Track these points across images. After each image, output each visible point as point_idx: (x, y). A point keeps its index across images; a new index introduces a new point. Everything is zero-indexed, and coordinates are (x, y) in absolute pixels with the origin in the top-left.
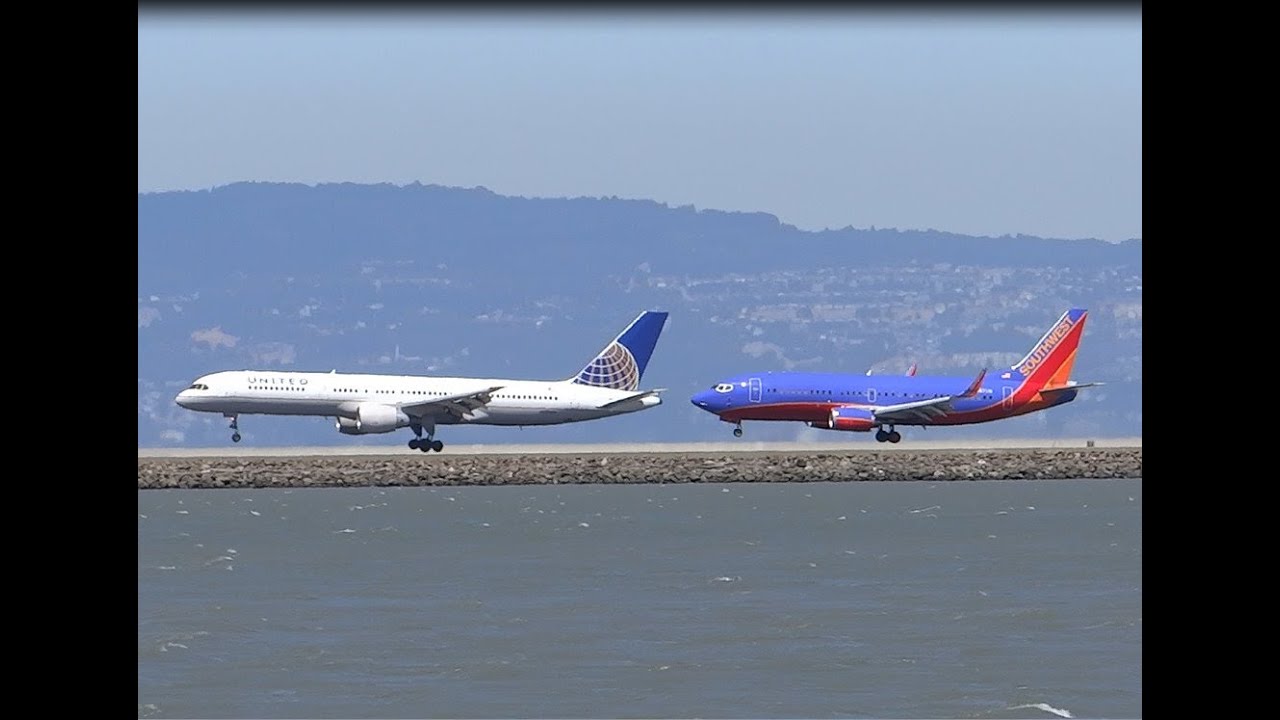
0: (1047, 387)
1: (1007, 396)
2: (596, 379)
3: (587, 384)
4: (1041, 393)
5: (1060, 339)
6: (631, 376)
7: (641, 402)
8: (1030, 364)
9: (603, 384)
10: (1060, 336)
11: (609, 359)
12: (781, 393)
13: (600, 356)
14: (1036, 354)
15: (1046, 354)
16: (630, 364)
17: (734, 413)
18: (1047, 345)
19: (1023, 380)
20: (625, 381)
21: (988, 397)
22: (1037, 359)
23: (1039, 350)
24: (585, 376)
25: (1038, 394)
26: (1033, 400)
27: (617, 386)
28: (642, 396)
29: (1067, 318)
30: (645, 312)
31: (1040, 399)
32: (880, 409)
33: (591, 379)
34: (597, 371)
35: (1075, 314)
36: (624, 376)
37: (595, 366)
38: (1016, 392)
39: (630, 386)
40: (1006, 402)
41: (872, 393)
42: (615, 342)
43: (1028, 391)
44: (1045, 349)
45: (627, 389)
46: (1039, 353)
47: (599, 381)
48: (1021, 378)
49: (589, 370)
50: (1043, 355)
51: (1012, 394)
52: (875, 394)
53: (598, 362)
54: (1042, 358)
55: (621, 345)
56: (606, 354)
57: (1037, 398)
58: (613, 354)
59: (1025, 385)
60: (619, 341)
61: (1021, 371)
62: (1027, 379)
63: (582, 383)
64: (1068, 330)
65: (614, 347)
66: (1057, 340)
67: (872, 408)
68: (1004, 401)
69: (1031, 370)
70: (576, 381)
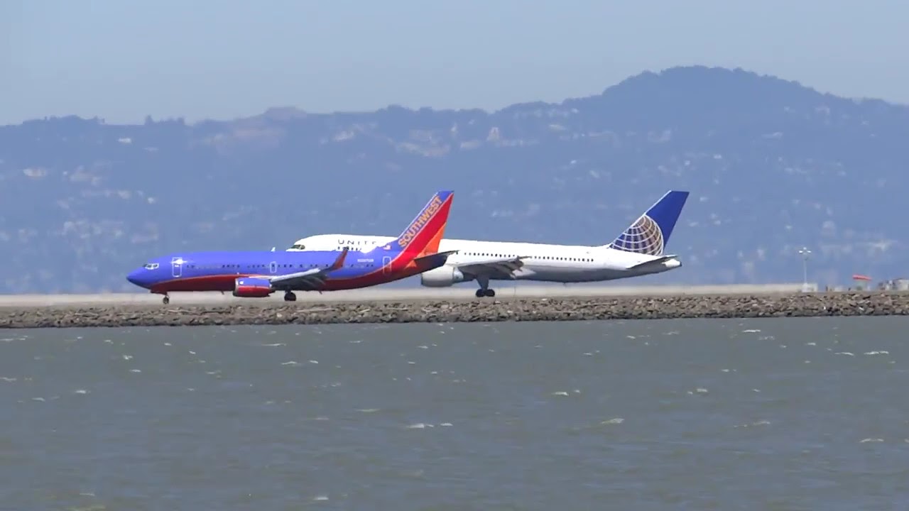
0: (420, 255)
1: (386, 264)
2: (628, 246)
3: (620, 249)
4: (415, 260)
5: (431, 216)
6: (658, 243)
7: (664, 265)
8: (407, 238)
9: (633, 249)
10: (431, 213)
11: (639, 229)
12: (197, 268)
13: (632, 227)
14: (411, 229)
15: (420, 228)
16: (657, 233)
17: (162, 285)
18: (421, 221)
19: (401, 251)
20: (652, 248)
21: (370, 266)
22: (412, 233)
23: (414, 226)
24: (619, 243)
25: (413, 261)
26: (409, 265)
27: (645, 252)
28: (664, 259)
29: (436, 199)
30: (670, 191)
31: (415, 265)
32: (275, 278)
33: (624, 245)
34: (629, 239)
35: (443, 195)
36: (651, 243)
37: (626, 234)
38: (394, 260)
39: (656, 251)
40: (386, 269)
41: (273, 266)
42: (644, 215)
43: (404, 260)
44: (419, 224)
45: (653, 254)
46: (413, 228)
47: (630, 248)
48: (400, 249)
49: (622, 237)
50: (418, 229)
51: (390, 263)
52: (276, 266)
53: (630, 232)
54: (417, 232)
55: (648, 217)
56: (637, 225)
57: (411, 264)
58: (643, 224)
59: (403, 255)
60: (647, 214)
61: (399, 243)
62: (405, 250)
63: (615, 248)
64: (437, 208)
65: (642, 220)
66: (428, 216)
67: (269, 277)
68: (384, 267)
69: (408, 243)
70: (611, 246)
